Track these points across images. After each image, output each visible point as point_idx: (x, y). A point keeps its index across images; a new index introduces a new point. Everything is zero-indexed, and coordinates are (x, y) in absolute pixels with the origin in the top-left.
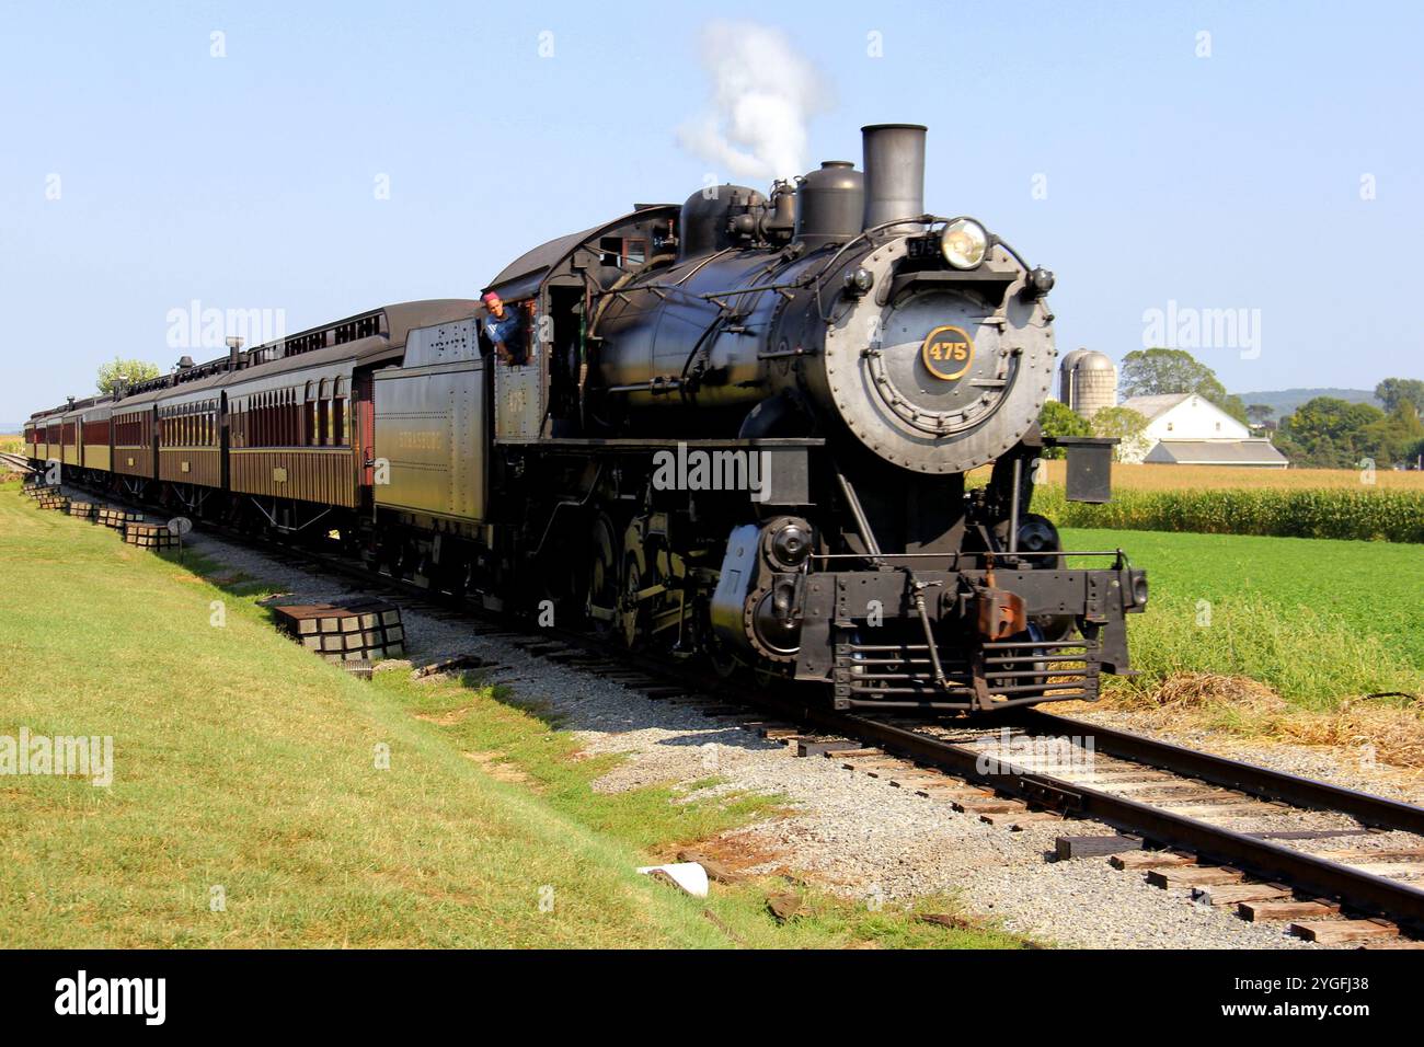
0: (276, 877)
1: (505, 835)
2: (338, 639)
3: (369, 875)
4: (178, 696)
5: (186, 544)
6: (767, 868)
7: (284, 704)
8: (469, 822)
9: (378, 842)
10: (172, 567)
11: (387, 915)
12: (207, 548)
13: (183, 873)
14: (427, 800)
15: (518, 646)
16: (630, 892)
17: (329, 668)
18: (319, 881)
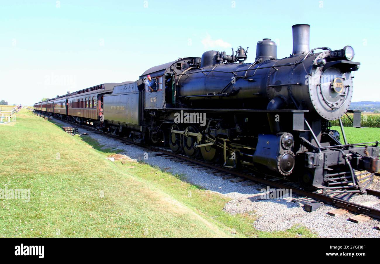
0: (62, 159)
1: (90, 155)
2: (70, 131)
3: (74, 159)
4: (50, 138)
5: (52, 120)
6: (121, 158)
7: (63, 139)
8: (86, 153)
9: (74, 155)
10: (50, 122)
11: (76, 164)
12: (55, 120)
13: (51, 159)
14: (80, 150)
15: (92, 132)
16: (105, 161)
17: (70, 135)
18: (67, 160)
